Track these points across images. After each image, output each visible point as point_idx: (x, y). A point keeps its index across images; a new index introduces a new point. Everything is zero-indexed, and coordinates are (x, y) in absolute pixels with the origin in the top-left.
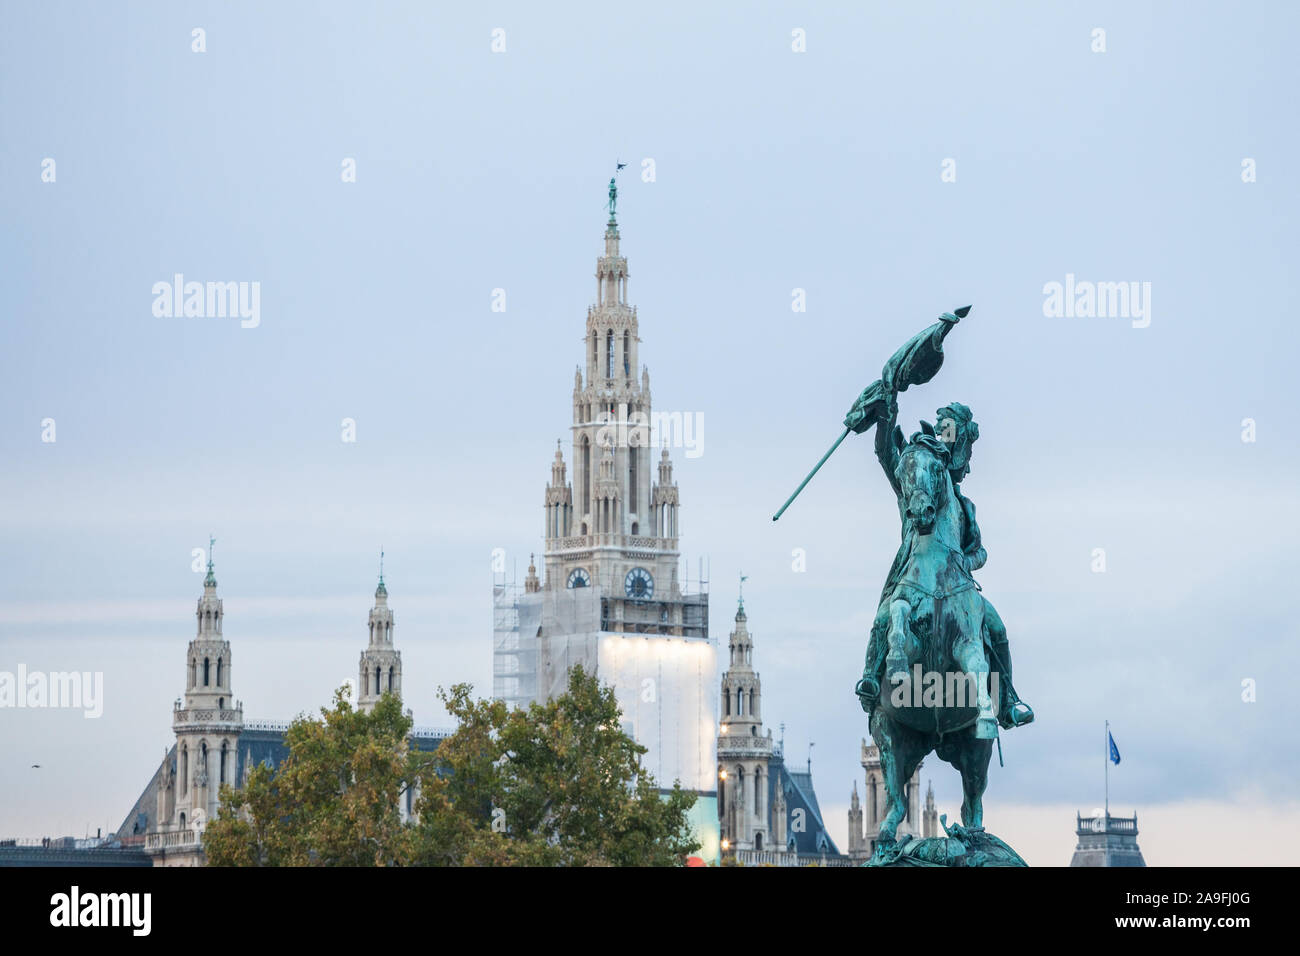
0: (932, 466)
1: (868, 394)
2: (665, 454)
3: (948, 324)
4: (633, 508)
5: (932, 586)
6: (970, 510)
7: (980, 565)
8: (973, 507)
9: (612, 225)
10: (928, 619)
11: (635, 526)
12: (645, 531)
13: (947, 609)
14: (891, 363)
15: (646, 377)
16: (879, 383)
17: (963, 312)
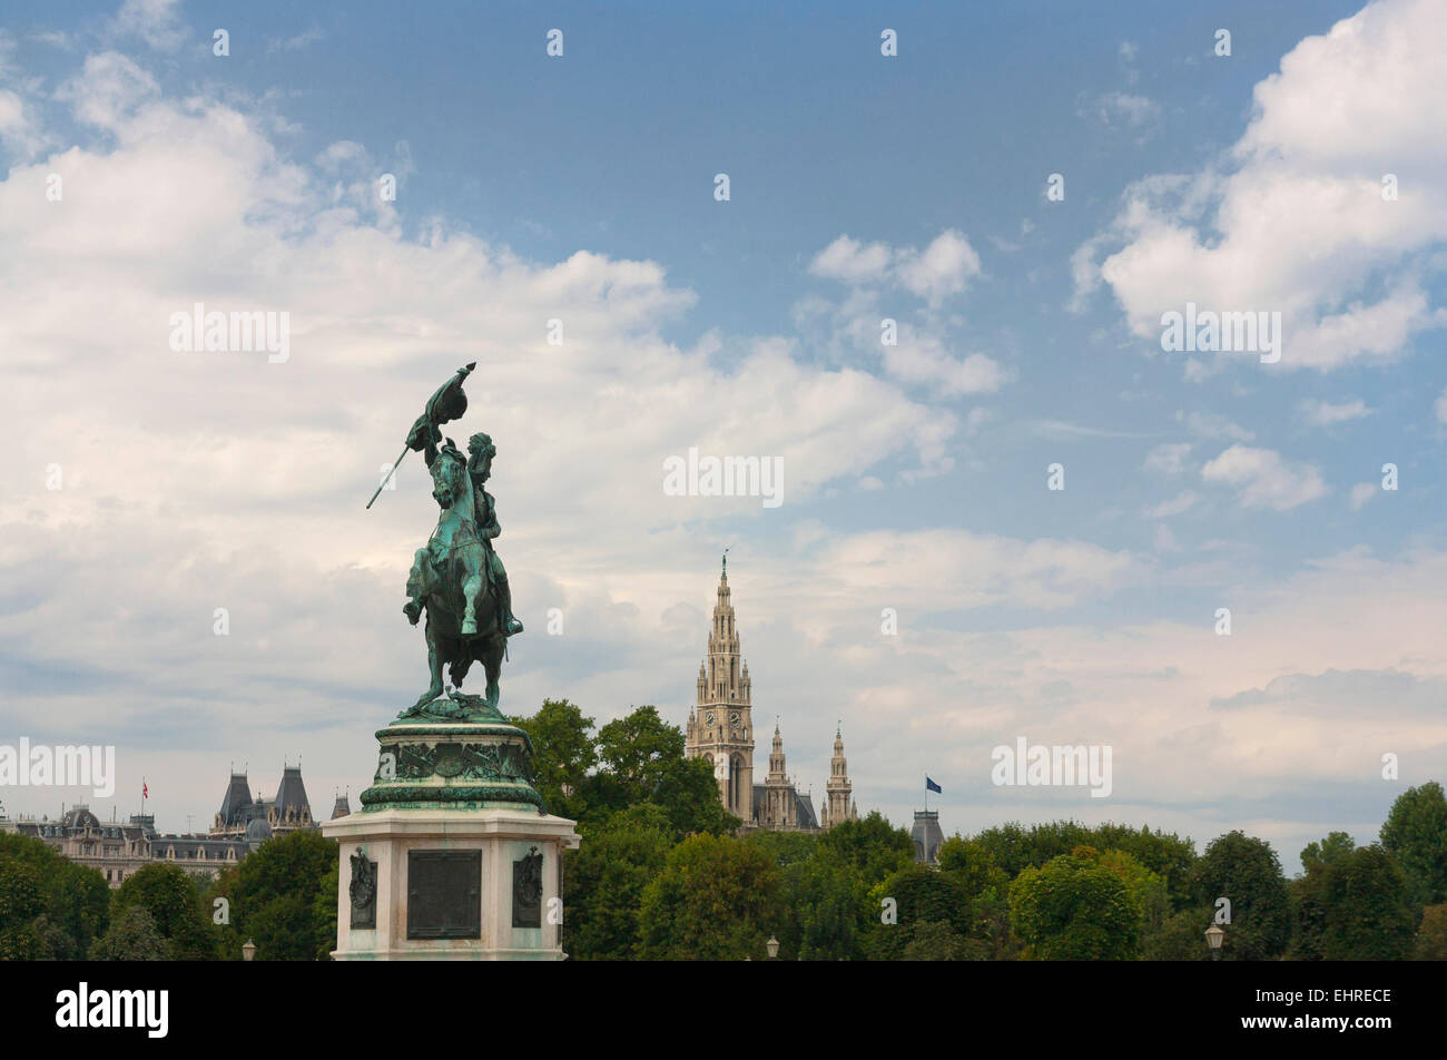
0: (452, 466)
1: (418, 423)
2: (745, 666)
3: (463, 375)
4: (732, 687)
5: (449, 542)
6: (490, 500)
7: (496, 535)
8: (493, 499)
9: (724, 574)
10: (446, 561)
11: (733, 695)
12: (737, 697)
13: (456, 557)
14: (430, 402)
15: (737, 635)
16: (423, 417)
17: (471, 367)
